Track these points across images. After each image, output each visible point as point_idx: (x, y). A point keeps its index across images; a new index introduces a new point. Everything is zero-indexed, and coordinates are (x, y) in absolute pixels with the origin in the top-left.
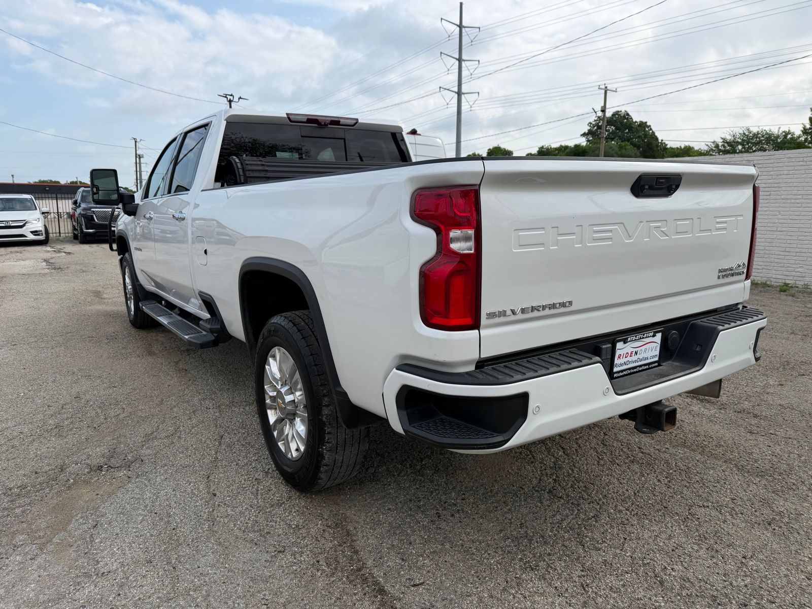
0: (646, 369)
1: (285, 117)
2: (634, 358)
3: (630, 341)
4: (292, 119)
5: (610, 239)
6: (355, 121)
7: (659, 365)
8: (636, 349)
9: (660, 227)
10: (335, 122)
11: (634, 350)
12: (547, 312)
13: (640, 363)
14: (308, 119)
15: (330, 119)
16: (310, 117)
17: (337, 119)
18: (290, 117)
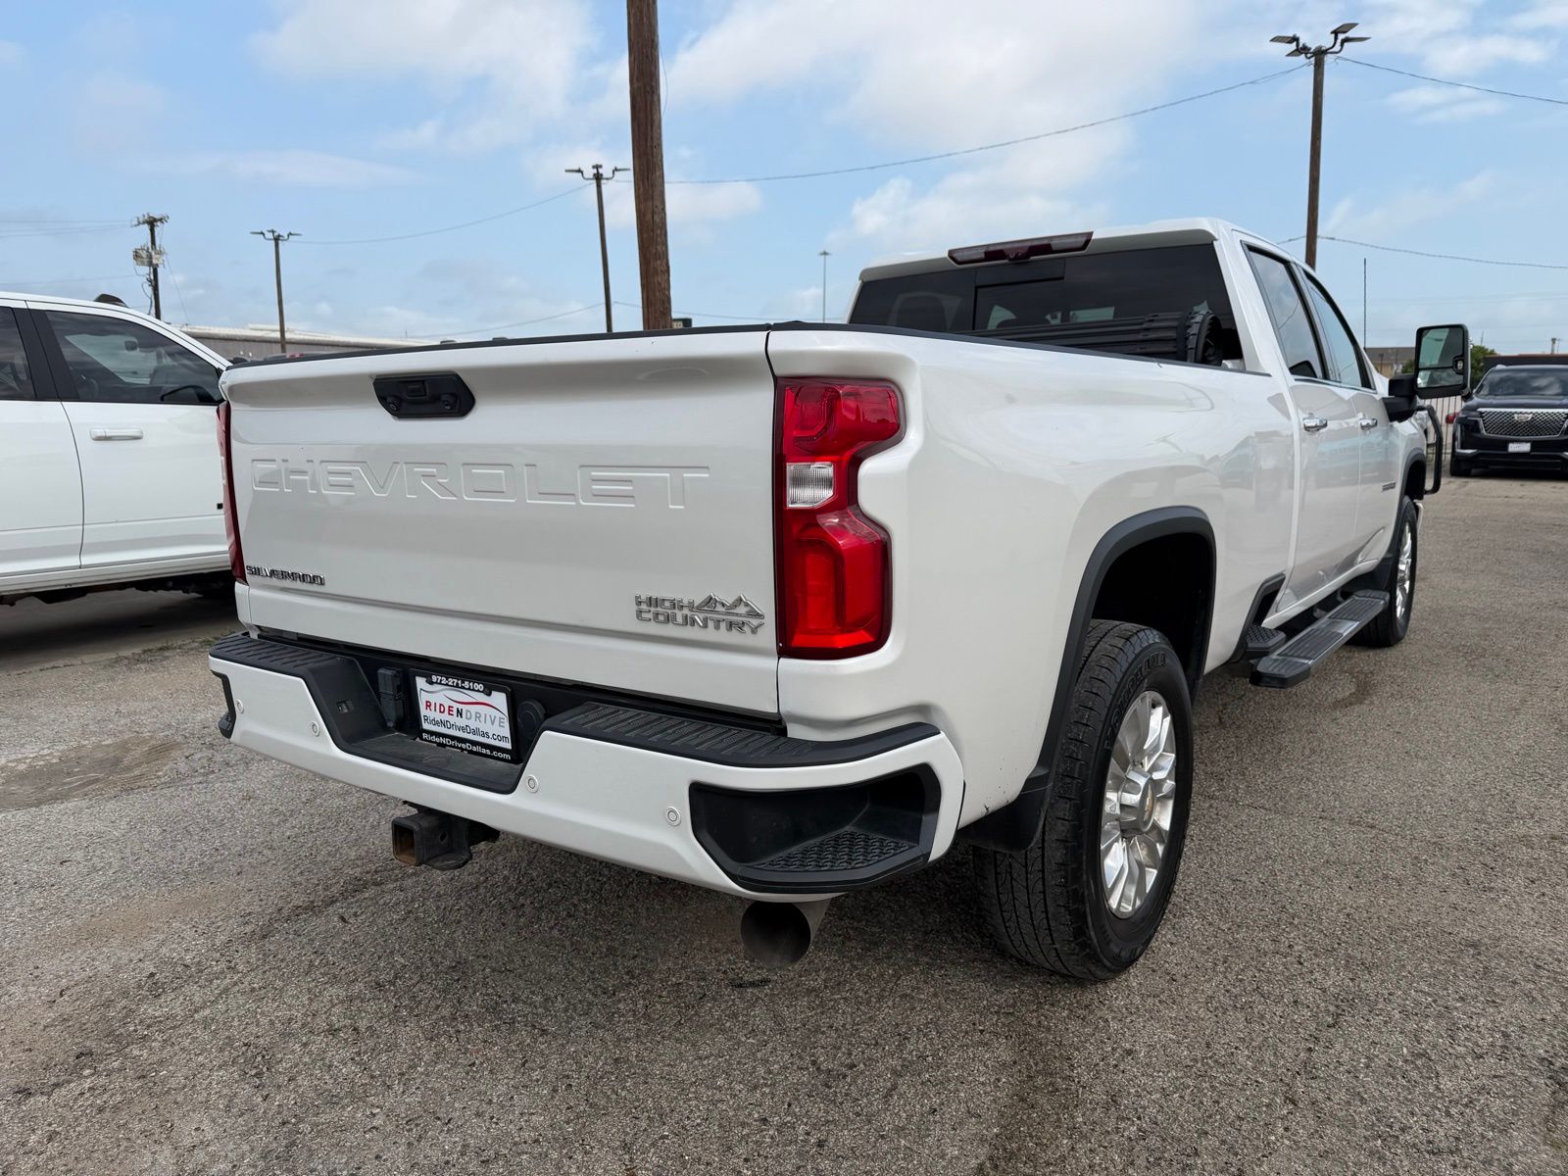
0: (486, 756)
1: (945, 259)
2: (454, 719)
3: (436, 683)
4: (959, 259)
5: (350, 486)
6: (1084, 239)
7: (511, 762)
8: (460, 706)
9: (434, 476)
10: (1042, 247)
11: (456, 706)
12: (298, 585)
13: (471, 737)
14: (986, 253)
15: (1029, 244)
16: (991, 249)
17: (1045, 242)
18: (954, 255)
